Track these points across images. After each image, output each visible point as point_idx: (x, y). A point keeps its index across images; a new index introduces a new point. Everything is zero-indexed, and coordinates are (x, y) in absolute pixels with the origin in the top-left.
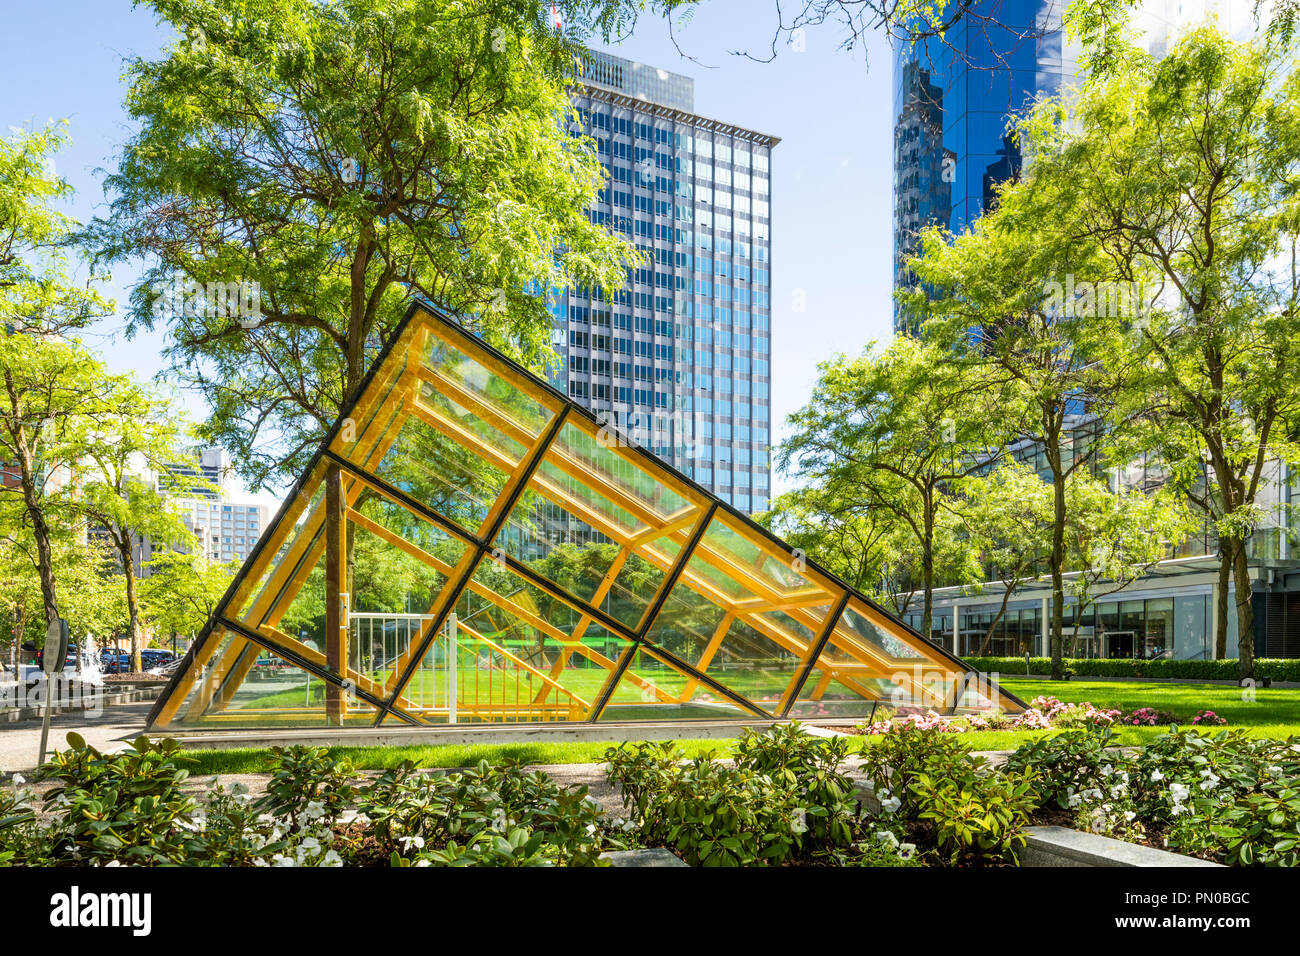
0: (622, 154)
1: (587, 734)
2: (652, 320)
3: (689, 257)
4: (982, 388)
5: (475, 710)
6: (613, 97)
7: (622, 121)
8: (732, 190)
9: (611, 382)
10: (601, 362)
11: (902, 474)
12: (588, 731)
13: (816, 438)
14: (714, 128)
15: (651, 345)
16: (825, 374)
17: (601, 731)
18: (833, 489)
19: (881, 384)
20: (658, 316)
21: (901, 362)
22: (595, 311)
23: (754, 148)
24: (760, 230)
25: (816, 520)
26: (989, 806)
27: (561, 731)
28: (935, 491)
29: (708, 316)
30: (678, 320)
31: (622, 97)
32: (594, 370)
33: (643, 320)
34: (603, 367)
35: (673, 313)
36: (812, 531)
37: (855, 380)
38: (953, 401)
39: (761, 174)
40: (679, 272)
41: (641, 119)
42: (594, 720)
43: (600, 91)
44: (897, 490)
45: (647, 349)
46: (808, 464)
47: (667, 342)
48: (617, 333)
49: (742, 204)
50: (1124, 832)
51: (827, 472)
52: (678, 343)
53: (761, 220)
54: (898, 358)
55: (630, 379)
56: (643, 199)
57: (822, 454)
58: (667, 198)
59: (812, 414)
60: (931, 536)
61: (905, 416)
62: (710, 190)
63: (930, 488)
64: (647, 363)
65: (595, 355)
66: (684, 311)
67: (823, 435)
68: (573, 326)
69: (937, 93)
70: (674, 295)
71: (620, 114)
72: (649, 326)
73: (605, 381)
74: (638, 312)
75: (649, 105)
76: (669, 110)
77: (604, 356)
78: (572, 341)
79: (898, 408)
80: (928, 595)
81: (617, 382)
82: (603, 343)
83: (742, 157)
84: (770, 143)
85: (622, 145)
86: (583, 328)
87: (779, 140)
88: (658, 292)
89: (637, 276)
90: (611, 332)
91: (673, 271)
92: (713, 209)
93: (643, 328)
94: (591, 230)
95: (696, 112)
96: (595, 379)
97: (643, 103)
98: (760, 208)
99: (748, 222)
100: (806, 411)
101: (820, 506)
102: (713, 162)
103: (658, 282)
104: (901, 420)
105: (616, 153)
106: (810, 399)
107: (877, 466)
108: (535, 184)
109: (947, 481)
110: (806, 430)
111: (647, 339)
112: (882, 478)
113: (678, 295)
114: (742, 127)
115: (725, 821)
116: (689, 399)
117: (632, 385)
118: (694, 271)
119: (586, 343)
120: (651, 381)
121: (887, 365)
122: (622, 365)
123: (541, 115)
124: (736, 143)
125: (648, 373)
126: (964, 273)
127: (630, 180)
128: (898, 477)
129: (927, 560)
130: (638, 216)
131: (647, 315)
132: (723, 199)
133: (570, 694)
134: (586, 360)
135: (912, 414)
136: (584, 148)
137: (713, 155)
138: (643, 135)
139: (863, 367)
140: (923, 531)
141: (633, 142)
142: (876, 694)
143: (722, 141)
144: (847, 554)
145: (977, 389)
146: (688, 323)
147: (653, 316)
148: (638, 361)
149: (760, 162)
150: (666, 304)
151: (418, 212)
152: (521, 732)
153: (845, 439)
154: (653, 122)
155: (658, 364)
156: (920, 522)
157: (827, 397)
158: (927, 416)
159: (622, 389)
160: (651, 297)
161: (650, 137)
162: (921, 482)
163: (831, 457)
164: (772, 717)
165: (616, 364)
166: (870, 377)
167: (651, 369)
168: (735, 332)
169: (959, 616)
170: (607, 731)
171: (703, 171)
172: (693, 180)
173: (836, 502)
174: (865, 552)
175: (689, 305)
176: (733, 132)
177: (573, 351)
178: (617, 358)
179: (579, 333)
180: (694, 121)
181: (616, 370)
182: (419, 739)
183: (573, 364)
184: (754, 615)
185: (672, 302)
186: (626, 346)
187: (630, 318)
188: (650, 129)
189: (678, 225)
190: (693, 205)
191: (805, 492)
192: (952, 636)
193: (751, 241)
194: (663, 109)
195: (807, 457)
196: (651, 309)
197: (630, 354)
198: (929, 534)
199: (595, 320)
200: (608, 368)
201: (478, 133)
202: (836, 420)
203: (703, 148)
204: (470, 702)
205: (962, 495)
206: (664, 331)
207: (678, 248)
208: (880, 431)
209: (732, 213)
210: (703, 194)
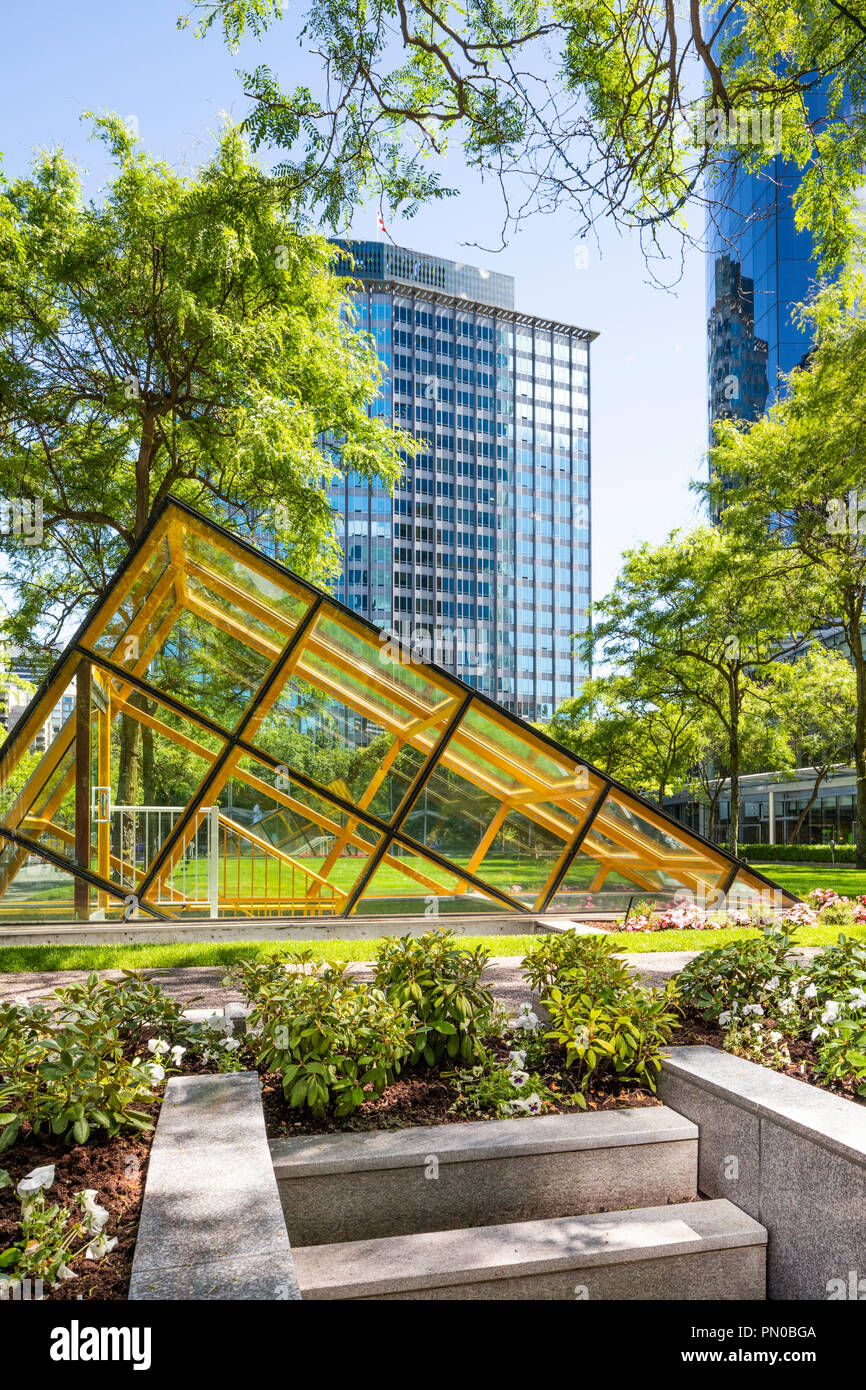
0: (445, 351)
1: (338, 930)
2: (474, 512)
3: (510, 450)
4: (780, 574)
5: (236, 904)
6: (435, 296)
7: (445, 319)
8: (552, 384)
9: (434, 572)
10: (424, 553)
11: (706, 661)
12: (340, 926)
13: (620, 626)
14: (534, 324)
15: (473, 536)
16: (627, 562)
17: (352, 926)
18: (640, 675)
19: (682, 572)
20: (480, 507)
21: (702, 549)
22: (418, 503)
23: (574, 343)
24: (580, 422)
25: (623, 707)
26: (617, 1026)
27: (311, 927)
28: (742, 677)
29: (529, 507)
30: (500, 510)
31: (444, 296)
32: (418, 560)
33: (466, 511)
34: (427, 558)
35: (494, 504)
36: (621, 719)
37: (657, 567)
38: (755, 587)
39: (580, 368)
40: (500, 464)
41: (463, 317)
42: (346, 915)
43: (423, 291)
44: (700, 677)
45: (470, 540)
46: (612, 651)
47: (489, 532)
48: (440, 525)
49: (562, 397)
50: (773, 1054)
51: (631, 659)
52: (500, 534)
53: (580, 412)
54: (698, 545)
55: (453, 569)
56: (465, 394)
57: (626, 641)
58: (488, 393)
59: (615, 603)
60: (737, 723)
61: (706, 604)
62: (531, 384)
63: (735, 674)
64: (469, 553)
65: (418, 546)
66: (506, 503)
67: (627, 623)
68: (397, 519)
69: (749, 284)
70: (495, 487)
71: (443, 312)
72: (472, 517)
73: (428, 571)
74: (460, 504)
75: (470, 303)
76: (490, 308)
77: (427, 547)
78: (397, 533)
79: (701, 597)
80: (735, 783)
81: (440, 572)
82: (426, 534)
83: (561, 351)
84: (590, 337)
85: (445, 343)
86: (407, 520)
87: (597, 334)
88: (480, 484)
89: (418, 462)
90: (434, 524)
91: (495, 463)
92: (533, 402)
93: (466, 519)
94: (368, 423)
95: (517, 309)
96: (418, 570)
97: (464, 301)
98: (580, 401)
99: (568, 414)
100: (610, 599)
101: (625, 692)
102: (533, 357)
103: (480, 474)
104: (701, 607)
105: (439, 350)
106: (612, 587)
107: (682, 653)
108: (315, 380)
109: (753, 667)
110: (610, 617)
111: (469, 530)
112: (687, 666)
113: (500, 485)
114: (580, 327)
115: (314, 1043)
116: (511, 588)
117: (455, 575)
118: (515, 463)
119: (410, 535)
120: (473, 571)
121: (687, 554)
122: (445, 556)
123: (312, 313)
124: (556, 338)
125: (471, 564)
126: (758, 461)
127: (452, 376)
128: (702, 664)
129: (735, 748)
130: (460, 410)
131: (469, 506)
132: (543, 393)
133: (332, 887)
134: (410, 551)
135: (713, 601)
136: (362, 342)
137: (533, 350)
138: (465, 332)
139: (665, 553)
140: (728, 718)
141: (455, 340)
142: (657, 885)
143: (541, 336)
144: (656, 740)
145: (776, 574)
146: (509, 513)
147: (475, 507)
148: (460, 551)
149: (579, 356)
150: (488, 496)
151: (198, 411)
152: (270, 928)
153: (647, 627)
154: (475, 320)
155: (481, 554)
156: (726, 709)
157: (630, 584)
158: (729, 602)
159: (445, 579)
160: (473, 489)
161: (472, 333)
162: (725, 667)
163: (634, 644)
164: (528, 911)
165: (439, 554)
166: (672, 565)
167: (473, 559)
168: (556, 522)
169: (775, 802)
170: (359, 926)
171: (524, 366)
172: (514, 375)
173: (644, 688)
174: (674, 738)
175: (511, 496)
176: (552, 328)
177: (397, 543)
178: (440, 549)
179: (403, 526)
180: (514, 318)
181: (439, 561)
182: (167, 935)
183: (397, 556)
184: (530, 806)
185: (494, 493)
186: (449, 537)
187: (453, 509)
188: (472, 326)
189: (500, 419)
190: (514, 399)
191: (611, 679)
192: (768, 823)
193: (571, 433)
194: (484, 307)
195: (611, 645)
196: (473, 500)
197: (452, 545)
198: (735, 721)
199: (418, 512)
200: (431, 559)
201: (243, 330)
202: (639, 607)
203: (524, 343)
204: (231, 894)
205: (769, 680)
206: (486, 523)
207: (500, 441)
208: (682, 619)
209: (552, 406)
210: (524, 387)
